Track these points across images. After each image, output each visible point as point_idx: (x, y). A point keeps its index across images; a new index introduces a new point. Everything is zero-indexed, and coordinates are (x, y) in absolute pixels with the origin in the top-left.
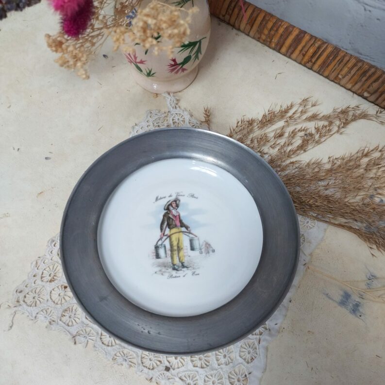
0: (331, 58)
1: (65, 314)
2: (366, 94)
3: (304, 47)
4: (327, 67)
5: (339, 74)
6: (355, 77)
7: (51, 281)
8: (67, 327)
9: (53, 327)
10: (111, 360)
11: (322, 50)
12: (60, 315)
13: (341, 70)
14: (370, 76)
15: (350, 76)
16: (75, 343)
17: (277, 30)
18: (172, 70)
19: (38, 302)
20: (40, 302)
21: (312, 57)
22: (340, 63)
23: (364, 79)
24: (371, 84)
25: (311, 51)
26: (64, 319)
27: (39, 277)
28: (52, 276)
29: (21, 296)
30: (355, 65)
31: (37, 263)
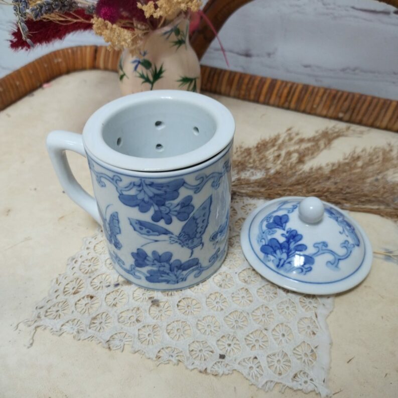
1: (95, 321)
7: (75, 293)
12: (89, 323)
13: (314, 100)
14: (340, 98)
23: (335, 102)
27: (60, 292)
28: (75, 289)
31: (57, 280)
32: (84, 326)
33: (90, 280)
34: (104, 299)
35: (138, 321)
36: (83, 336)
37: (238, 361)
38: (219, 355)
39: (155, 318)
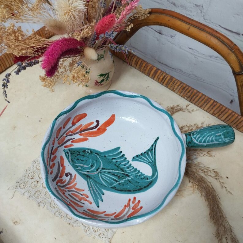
0: (170, 81)
1: (36, 193)
2: (186, 98)
3: (158, 75)
4: (169, 85)
5: (174, 88)
6: (180, 90)
7: (32, 179)
8: (36, 199)
9: (31, 198)
10: (53, 214)
11: (165, 77)
12: (34, 194)
15: (178, 89)
16: (39, 206)
17: (147, 68)
18: (96, 85)
19: (25, 188)
20: (26, 187)
21: (162, 80)
22: (174, 83)
24: (187, 93)
25: (161, 77)
26: (35, 195)
28: (32, 176)
29: (18, 184)
30: (180, 85)
31: (26, 171)
32: (32, 194)
34: (42, 184)
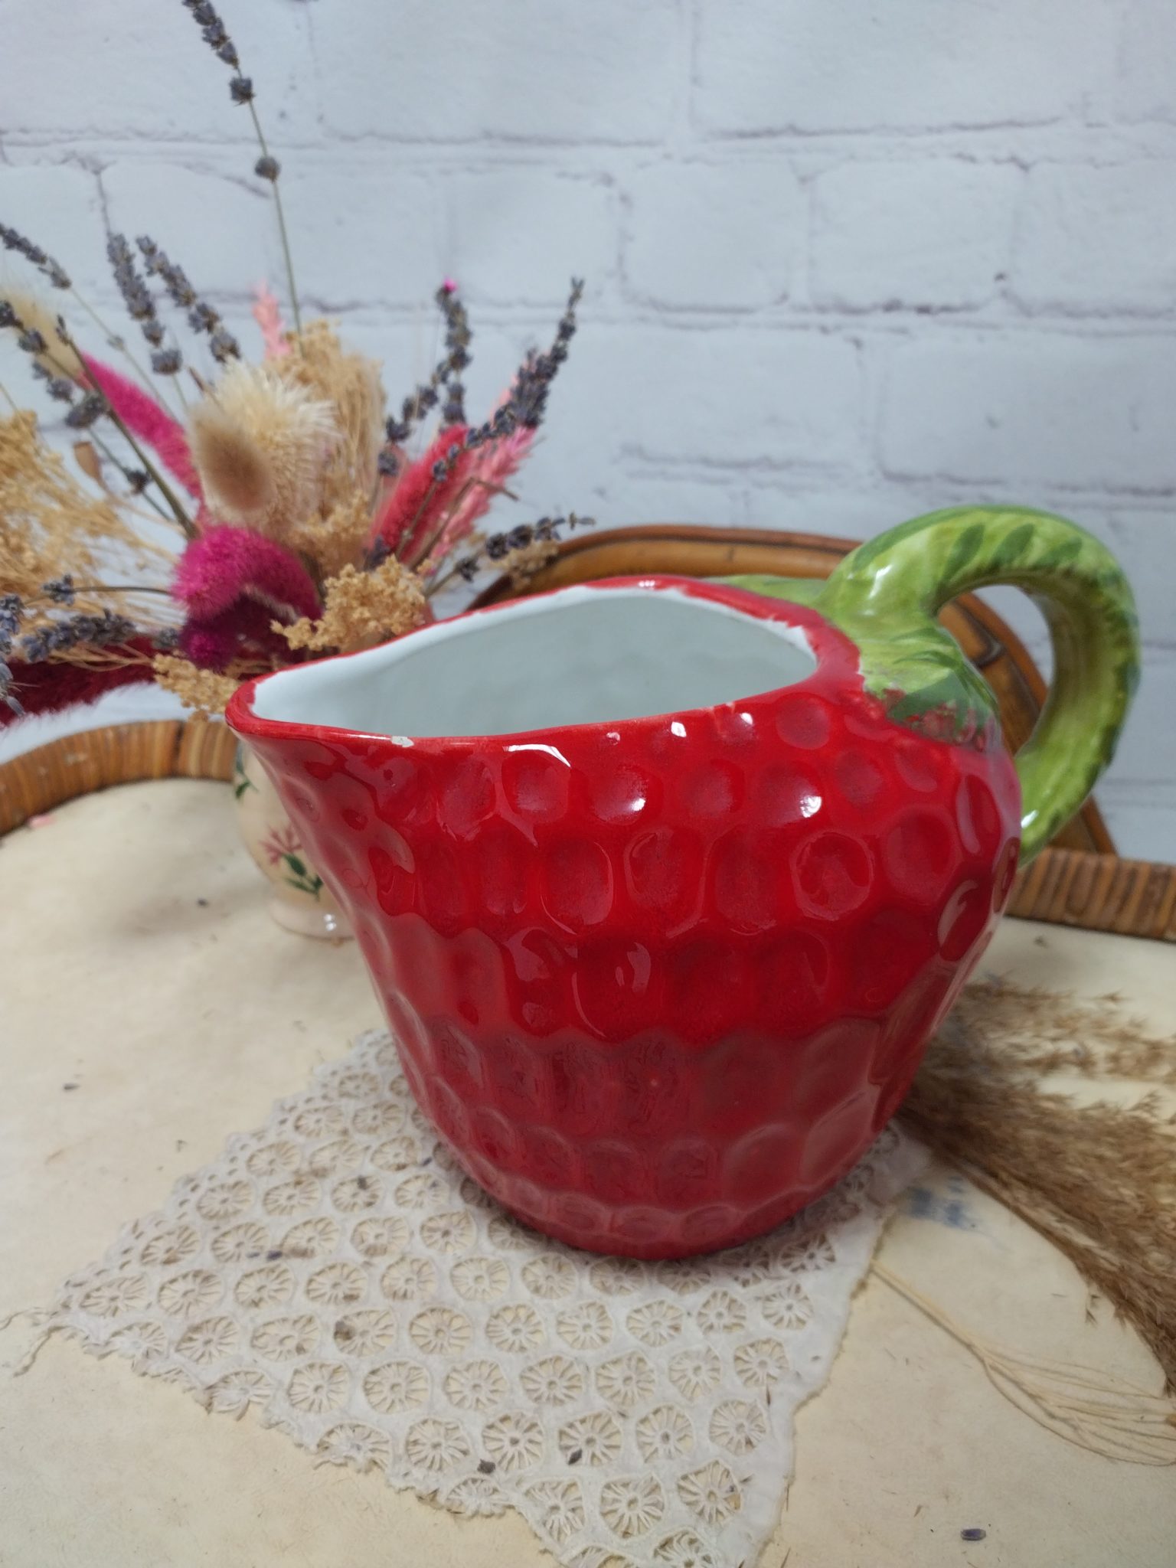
1: (195, 1336)
7: (168, 1262)
27: (134, 1255)
28: (172, 1252)
29: (78, 1294)
31: (136, 1226)
32: (165, 1343)
33: (214, 1235)
34: (233, 1286)
35: (300, 1349)
36: (155, 1366)
37: (525, 1487)
38: (479, 1463)
39: (346, 1350)
